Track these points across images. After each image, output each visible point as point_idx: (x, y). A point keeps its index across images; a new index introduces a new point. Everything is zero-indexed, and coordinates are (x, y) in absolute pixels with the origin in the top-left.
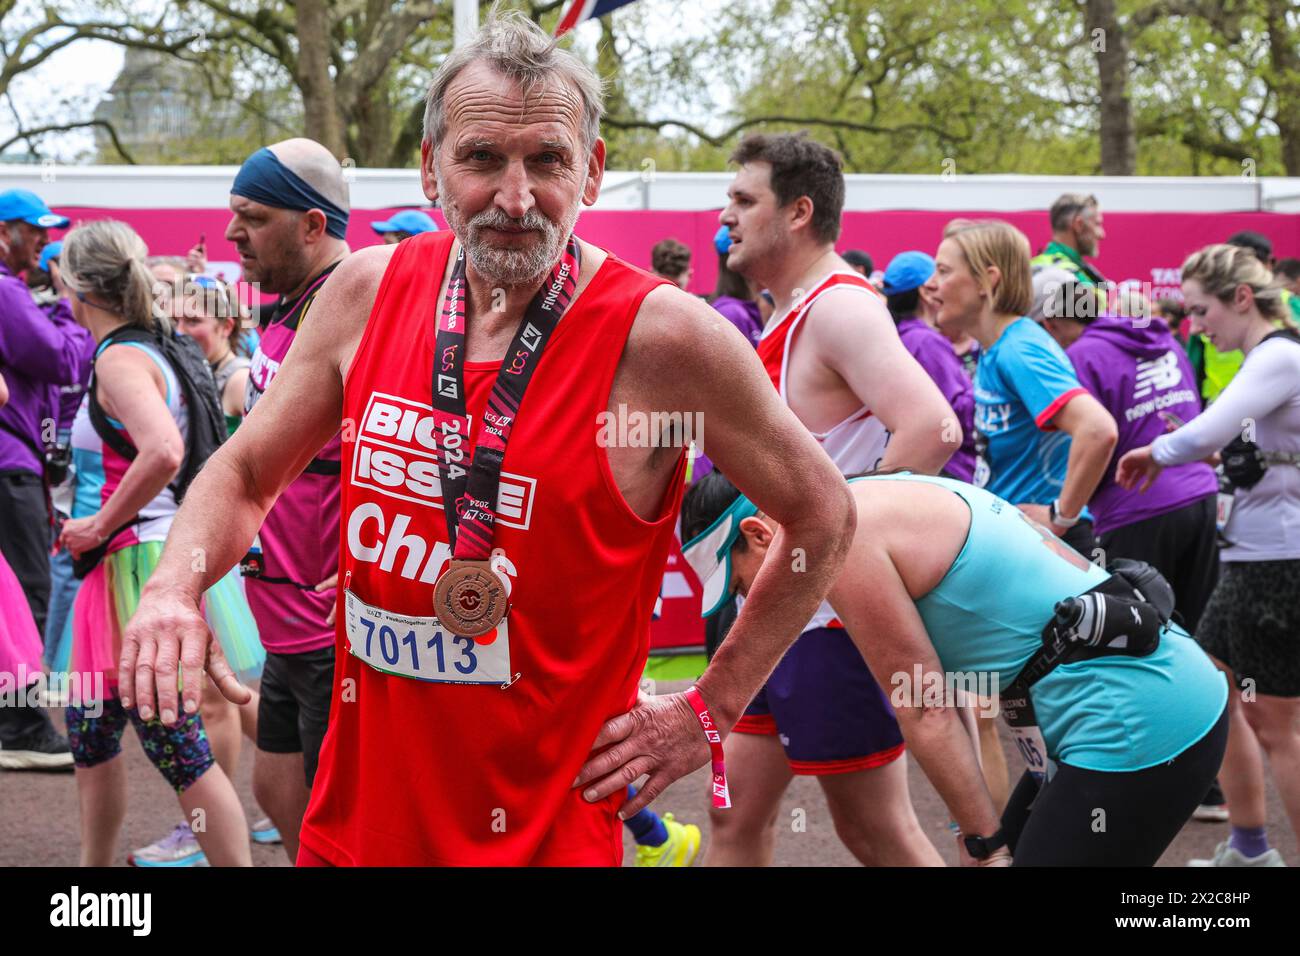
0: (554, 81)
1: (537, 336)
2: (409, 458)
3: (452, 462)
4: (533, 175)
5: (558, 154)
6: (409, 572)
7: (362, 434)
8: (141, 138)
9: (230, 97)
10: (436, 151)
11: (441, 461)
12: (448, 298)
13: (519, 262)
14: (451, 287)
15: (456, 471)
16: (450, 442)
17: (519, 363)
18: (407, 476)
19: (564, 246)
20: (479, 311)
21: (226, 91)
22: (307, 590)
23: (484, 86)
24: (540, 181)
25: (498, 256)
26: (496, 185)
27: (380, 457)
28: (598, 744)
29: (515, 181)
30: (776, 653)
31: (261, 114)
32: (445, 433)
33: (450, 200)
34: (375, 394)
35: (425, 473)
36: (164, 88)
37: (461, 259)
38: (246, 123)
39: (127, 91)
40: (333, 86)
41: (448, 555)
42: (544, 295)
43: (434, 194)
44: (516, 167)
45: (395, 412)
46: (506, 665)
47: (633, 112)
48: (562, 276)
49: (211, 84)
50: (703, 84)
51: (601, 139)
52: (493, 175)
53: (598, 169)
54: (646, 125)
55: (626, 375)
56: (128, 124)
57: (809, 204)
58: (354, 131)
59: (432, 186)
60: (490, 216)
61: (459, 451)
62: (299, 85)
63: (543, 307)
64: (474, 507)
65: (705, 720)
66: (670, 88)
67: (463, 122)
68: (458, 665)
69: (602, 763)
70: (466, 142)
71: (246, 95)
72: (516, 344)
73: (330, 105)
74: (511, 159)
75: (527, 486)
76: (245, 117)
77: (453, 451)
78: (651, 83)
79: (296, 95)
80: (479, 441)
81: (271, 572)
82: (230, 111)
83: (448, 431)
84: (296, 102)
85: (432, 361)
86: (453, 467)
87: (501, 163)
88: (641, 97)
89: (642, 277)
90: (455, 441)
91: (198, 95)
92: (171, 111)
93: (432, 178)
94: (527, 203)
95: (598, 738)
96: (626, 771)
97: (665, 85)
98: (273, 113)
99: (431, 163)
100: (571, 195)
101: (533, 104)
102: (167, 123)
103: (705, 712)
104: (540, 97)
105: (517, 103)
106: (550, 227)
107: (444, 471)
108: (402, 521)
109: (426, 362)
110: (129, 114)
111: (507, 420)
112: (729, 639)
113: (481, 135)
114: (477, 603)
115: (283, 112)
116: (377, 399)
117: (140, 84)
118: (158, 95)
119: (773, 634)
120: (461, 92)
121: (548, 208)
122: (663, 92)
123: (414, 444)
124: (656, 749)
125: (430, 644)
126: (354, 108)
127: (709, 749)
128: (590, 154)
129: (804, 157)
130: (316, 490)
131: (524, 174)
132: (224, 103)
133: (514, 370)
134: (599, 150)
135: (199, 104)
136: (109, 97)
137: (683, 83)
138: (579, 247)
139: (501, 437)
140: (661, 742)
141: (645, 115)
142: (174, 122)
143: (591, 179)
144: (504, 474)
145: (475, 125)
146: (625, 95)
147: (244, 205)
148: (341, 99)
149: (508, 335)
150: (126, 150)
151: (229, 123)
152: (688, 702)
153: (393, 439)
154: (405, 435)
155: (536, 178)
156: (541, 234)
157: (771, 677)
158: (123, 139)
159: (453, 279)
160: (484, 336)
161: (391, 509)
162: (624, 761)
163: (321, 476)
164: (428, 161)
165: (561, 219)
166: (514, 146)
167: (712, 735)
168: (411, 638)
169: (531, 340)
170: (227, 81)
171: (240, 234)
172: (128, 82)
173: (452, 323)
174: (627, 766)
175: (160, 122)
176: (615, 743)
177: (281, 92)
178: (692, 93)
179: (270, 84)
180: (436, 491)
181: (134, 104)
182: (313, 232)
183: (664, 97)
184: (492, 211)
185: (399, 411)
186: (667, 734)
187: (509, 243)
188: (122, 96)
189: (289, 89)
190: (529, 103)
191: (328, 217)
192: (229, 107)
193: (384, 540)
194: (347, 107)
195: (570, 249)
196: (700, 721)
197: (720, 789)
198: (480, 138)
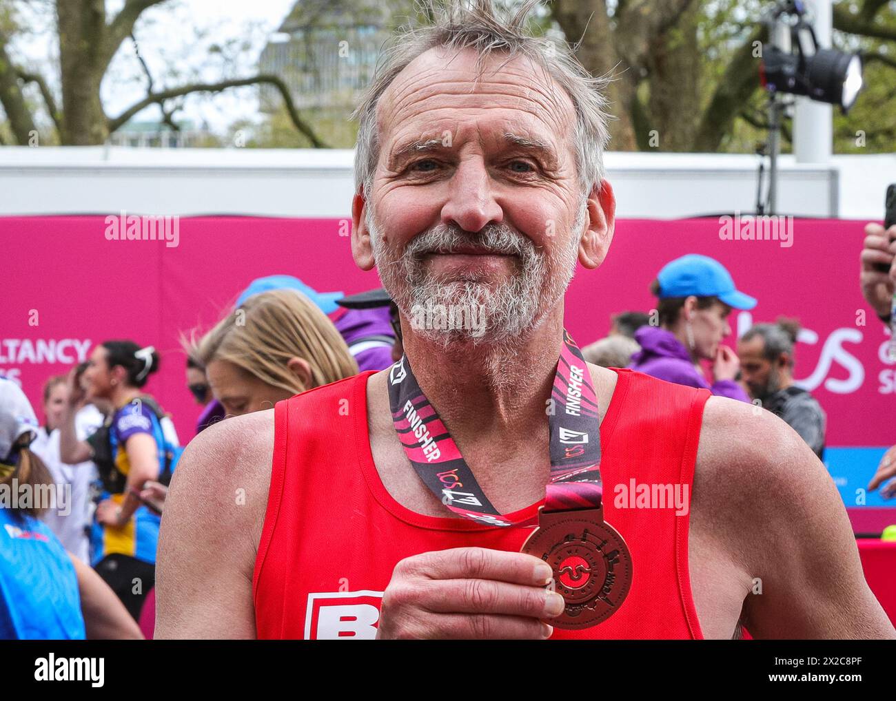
4: (500, 185)
8: (326, 99)
26: (444, 195)
36: (361, 24)
39: (306, 29)
40: (612, 27)
48: (575, 381)
56: (308, 79)
60: (433, 236)
62: (560, 23)
67: (400, 123)
70: (403, 147)
110: (309, 67)
117: (327, 19)
121: (527, 229)
136: (280, 38)
145: (416, 122)
150: (303, 117)
158: (300, 102)
184: (436, 229)
188: (300, 36)
198: (422, 137)
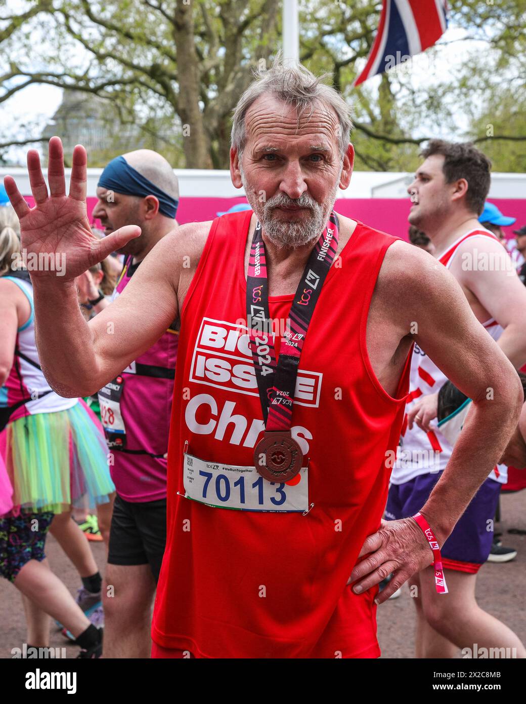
0: (319, 106)
1: (316, 279)
2: (233, 363)
3: (264, 364)
4: (305, 170)
5: (322, 155)
6: (235, 440)
7: (198, 347)
9: (133, 122)
10: (240, 155)
11: (256, 364)
12: (252, 256)
13: (298, 231)
14: (253, 248)
15: (266, 370)
16: (262, 350)
17: (306, 297)
18: (233, 375)
19: (328, 218)
20: (274, 262)
21: (130, 119)
22: (158, 458)
23: (271, 110)
24: (310, 174)
25: (284, 228)
26: (279, 178)
27: (212, 362)
28: (362, 553)
29: (294, 174)
30: (474, 487)
31: (154, 134)
32: (257, 344)
33: (251, 188)
34: (205, 319)
35: (245, 372)
36: (88, 117)
37: (258, 229)
38: (143, 140)
39: (64, 118)
40: (201, 115)
41: (263, 428)
42: (318, 250)
43: (240, 184)
44: (294, 165)
45: (222, 332)
46: (306, 499)
47: (403, 132)
48: (328, 238)
49: (120, 113)
50: (449, 114)
51: (351, 144)
52: (279, 170)
53: (349, 164)
54: (411, 141)
55: (377, 302)
57: (465, 186)
58: (216, 145)
59: (238, 178)
60: (278, 199)
61: (268, 357)
62: (179, 115)
63: (318, 258)
64: (279, 396)
65: (429, 534)
66: (427, 116)
67: (258, 135)
68: (273, 500)
69: (365, 566)
70: (260, 149)
71: (144, 121)
72: (302, 285)
73: (200, 128)
74: (290, 159)
75: (317, 378)
76: (143, 135)
77: (264, 357)
78: (415, 113)
79: (177, 121)
80: (281, 351)
81: (131, 446)
82: (133, 132)
83: (259, 343)
84: (177, 126)
85: (245, 297)
86: (264, 368)
87: (283, 161)
88: (408, 122)
89: (383, 236)
90: (265, 350)
91: (111, 121)
92: (93, 132)
93: (238, 173)
94: (302, 188)
95: (362, 550)
96: (380, 571)
97: (424, 114)
98: (161, 133)
99: (237, 163)
100: (331, 183)
101: (305, 121)
102: (91, 139)
103: (429, 530)
104: (309, 117)
105: (294, 121)
106: (317, 207)
107: (258, 370)
108: (230, 406)
109: (241, 296)
110: (66, 133)
111: (301, 336)
112: (442, 480)
113: (270, 144)
114: (283, 460)
115: (168, 133)
116: (207, 323)
117: (73, 114)
118: (84, 121)
119: (472, 475)
120: (256, 115)
121: (315, 192)
122: (422, 119)
123: (237, 352)
124: (397, 556)
125: (254, 485)
126: (216, 130)
127: (432, 554)
128: (344, 155)
129: (466, 155)
130: (165, 389)
131: (299, 169)
132: (129, 126)
133: (303, 302)
134: (350, 153)
135: (112, 127)
136: (52, 123)
137: (436, 113)
138: (337, 218)
139: (297, 348)
140: (401, 550)
141: (410, 135)
142: (96, 139)
143: (345, 172)
144: (300, 371)
145: (266, 137)
146: (397, 121)
147: (104, 193)
148: (207, 124)
149: (296, 278)
151: (132, 140)
152: (417, 523)
153: (222, 350)
154: (230, 347)
155: (308, 172)
156: (310, 210)
157: (470, 504)
159: (253, 243)
160: (279, 279)
161: (221, 398)
162: (379, 564)
163: (169, 380)
164: (235, 162)
165: (324, 200)
166: (292, 150)
167: (434, 545)
168: (241, 482)
169: (313, 282)
170: (131, 112)
171: (102, 213)
172: (65, 113)
173: (257, 271)
174: (381, 568)
175: (87, 139)
176: (372, 553)
177: (167, 119)
178: (442, 120)
179: (160, 114)
180: (253, 384)
181: (69, 127)
182: (150, 212)
183: (423, 123)
184: (279, 195)
185: (225, 331)
186: (405, 545)
187: (291, 218)
188: (61, 121)
189: (172, 117)
190: (302, 121)
191: (160, 201)
192: (132, 129)
193: (217, 418)
194: (211, 129)
195: (332, 220)
196: (425, 535)
197: (440, 581)
198: (269, 145)
